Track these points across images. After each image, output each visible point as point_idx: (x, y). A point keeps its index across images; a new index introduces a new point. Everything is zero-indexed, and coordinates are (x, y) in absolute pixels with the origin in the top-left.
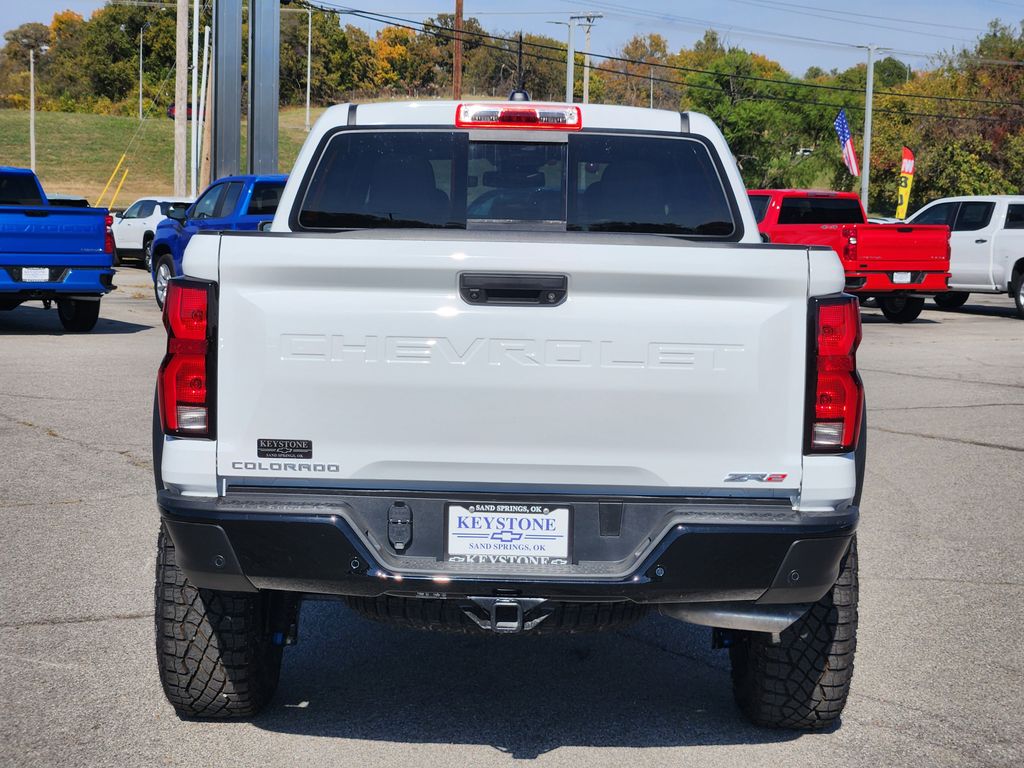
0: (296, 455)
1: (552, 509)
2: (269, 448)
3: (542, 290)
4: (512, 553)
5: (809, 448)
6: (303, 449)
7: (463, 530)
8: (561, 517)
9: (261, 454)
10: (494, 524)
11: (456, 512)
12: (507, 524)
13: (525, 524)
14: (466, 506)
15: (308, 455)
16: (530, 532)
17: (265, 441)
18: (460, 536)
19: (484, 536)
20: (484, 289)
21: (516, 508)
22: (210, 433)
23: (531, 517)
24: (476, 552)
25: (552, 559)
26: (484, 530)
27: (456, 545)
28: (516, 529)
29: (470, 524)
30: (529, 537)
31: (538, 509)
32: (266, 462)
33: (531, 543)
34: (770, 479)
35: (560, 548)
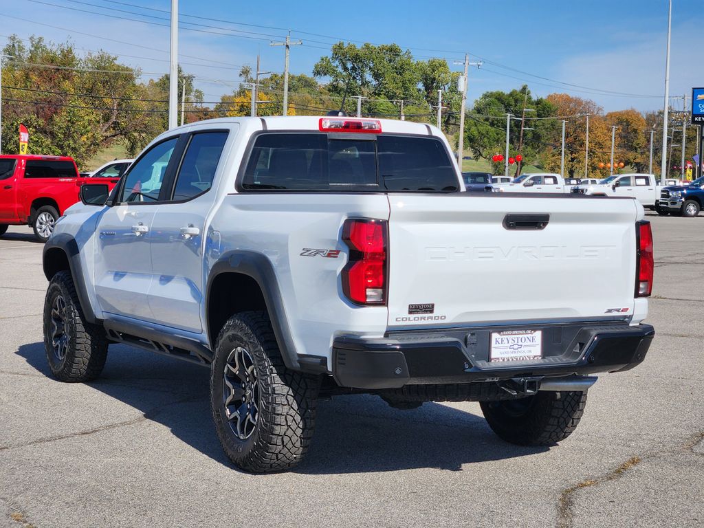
0: (426, 312)
1: (535, 330)
2: (414, 309)
4: (518, 355)
5: (637, 295)
6: (429, 309)
7: (498, 345)
8: (538, 335)
9: (410, 312)
10: (510, 341)
11: (495, 336)
12: (516, 341)
13: (523, 340)
14: (499, 332)
15: (432, 312)
16: (526, 344)
17: (412, 305)
18: (496, 348)
19: (505, 347)
20: (516, 222)
21: (520, 332)
22: (384, 302)
23: (526, 336)
24: (503, 356)
25: (535, 356)
26: (506, 345)
27: (495, 354)
28: (520, 343)
29: (500, 342)
30: (526, 346)
31: (529, 332)
32: (413, 316)
33: (526, 349)
34: (622, 311)
35: (537, 351)
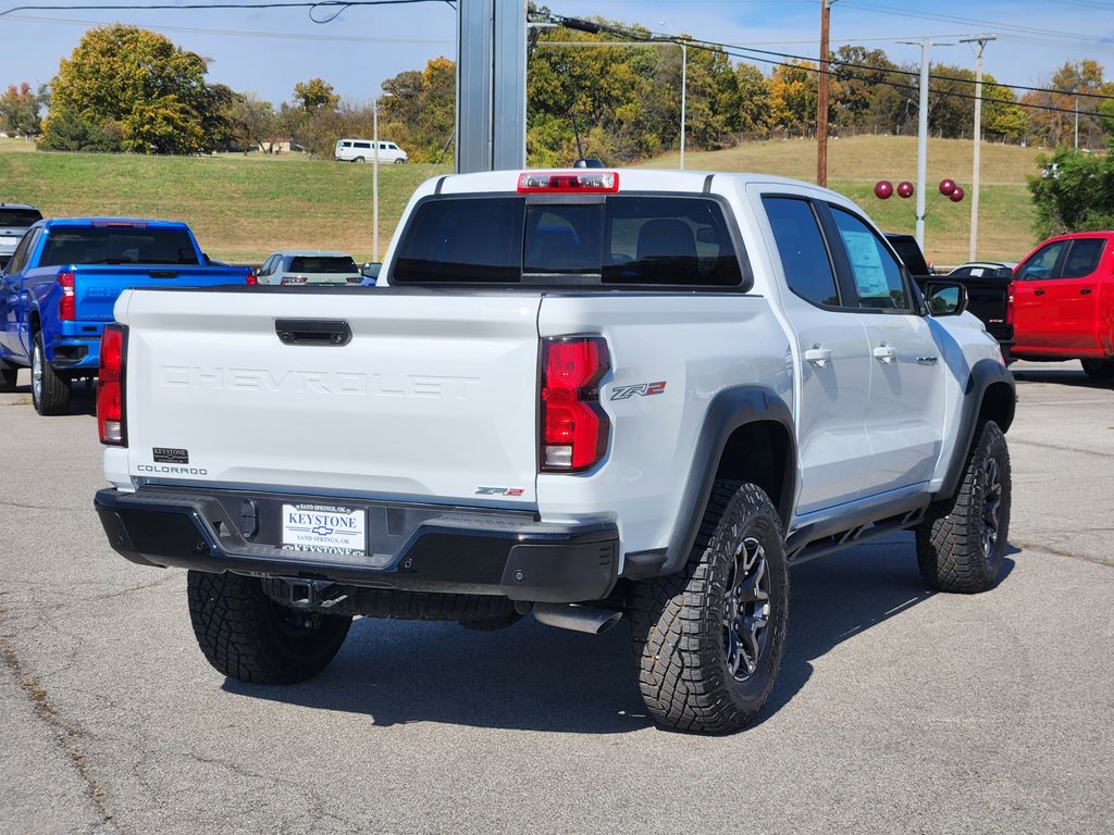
0: (177, 460)
1: (353, 509)
2: (161, 455)
3: (331, 333)
4: (326, 544)
5: (544, 466)
6: (181, 457)
7: (293, 524)
8: (359, 516)
9: (156, 460)
10: (314, 520)
11: (287, 510)
12: (323, 520)
13: (335, 522)
14: (294, 504)
15: (186, 461)
16: (338, 528)
17: (158, 449)
18: (291, 529)
19: (307, 530)
21: (328, 508)
22: (124, 443)
23: (339, 516)
24: (301, 542)
25: (353, 551)
26: (307, 525)
27: (288, 536)
28: (329, 526)
29: (298, 520)
30: (338, 532)
31: (342, 509)
32: (159, 465)
33: (340, 537)
34: (510, 493)
35: (359, 542)
